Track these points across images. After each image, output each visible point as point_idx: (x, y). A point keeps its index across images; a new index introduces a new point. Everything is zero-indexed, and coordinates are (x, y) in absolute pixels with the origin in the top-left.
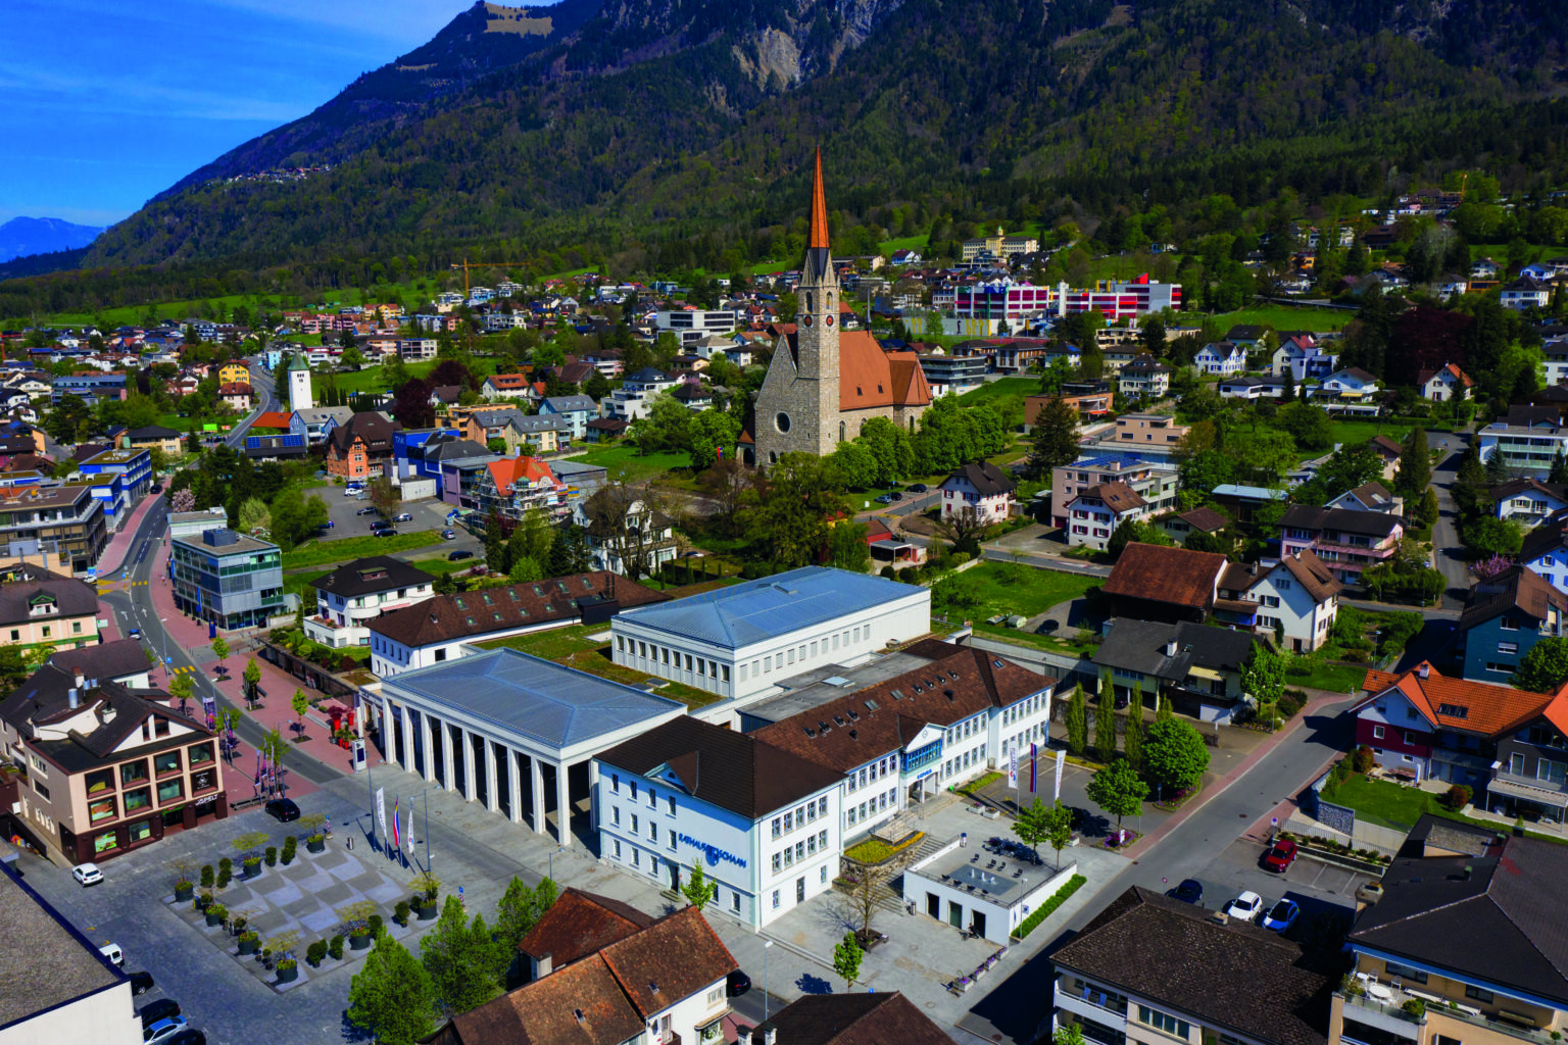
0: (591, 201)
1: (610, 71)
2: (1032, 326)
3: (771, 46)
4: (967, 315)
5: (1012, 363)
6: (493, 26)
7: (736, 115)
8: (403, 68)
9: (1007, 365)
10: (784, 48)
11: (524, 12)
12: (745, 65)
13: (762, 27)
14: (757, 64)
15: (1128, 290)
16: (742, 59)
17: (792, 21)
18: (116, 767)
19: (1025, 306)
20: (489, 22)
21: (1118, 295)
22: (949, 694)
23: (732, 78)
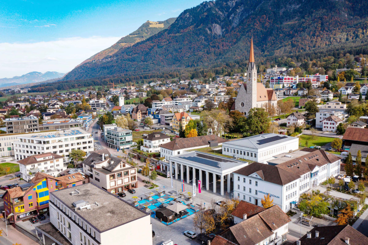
0: (174, 64)
1: (177, 34)
2: (291, 86)
3: (215, 28)
4: (273, 84)
5: (289, 93)
6: (151, 26)
7: (207, 44)
8: (131, 36)
9: (288, 94)
10: (218, 28)
11: (158, 23)
12: (209, 32)
13: (212, 23)
14: (212, 32)
15: (314, 77)
16: (208, 31)
17: (219, 22)
18: (116, 173)
19: (288, 82)
20: (150, 25)
21: (312, 78)
22: (318, 160)
23: (206, 35)
